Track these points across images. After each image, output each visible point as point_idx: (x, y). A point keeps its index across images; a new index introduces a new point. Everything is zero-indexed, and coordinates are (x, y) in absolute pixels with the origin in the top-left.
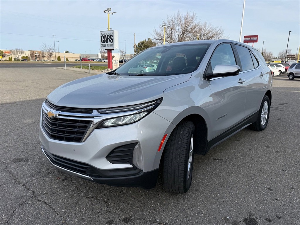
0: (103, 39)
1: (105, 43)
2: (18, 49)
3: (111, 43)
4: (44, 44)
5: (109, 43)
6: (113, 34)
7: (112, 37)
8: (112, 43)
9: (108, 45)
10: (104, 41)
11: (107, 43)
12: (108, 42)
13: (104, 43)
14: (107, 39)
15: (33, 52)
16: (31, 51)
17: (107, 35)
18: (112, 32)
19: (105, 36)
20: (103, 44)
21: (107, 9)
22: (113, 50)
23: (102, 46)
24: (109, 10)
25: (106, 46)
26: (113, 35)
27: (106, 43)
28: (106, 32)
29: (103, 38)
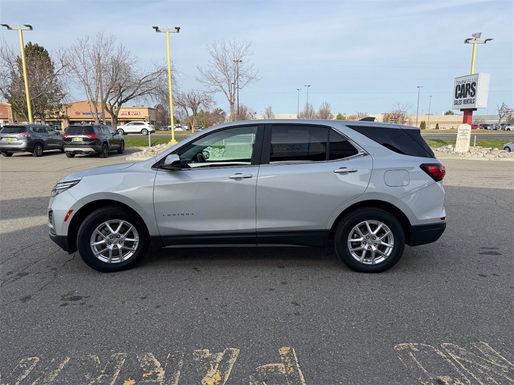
0: (459, 92)
1: (461, 99)
2: (361, 114)
3: (471, 98)
4: (397, 103)
5: (469, 97)
6: (477, 80)
7: (475, 86)
8: (473, 98)
9: (466, 102)
10: (460, 95)
11: (465, 99)
12: (466, 97)
13: (459, 99)
14: (466, 90)
15: (389, 116)
16: (385, 114)
17: (466, 83)
18: (476, 76)
19: (463, 86)
20: (457, 99)
21: (474, 35)
22: (475, 109)
23: (456, 104)
24: (478, 37)
25: (462, 103)
26: (476, 82)
27: (463, 99)
28: (464, 79)
29: (459, 90)
